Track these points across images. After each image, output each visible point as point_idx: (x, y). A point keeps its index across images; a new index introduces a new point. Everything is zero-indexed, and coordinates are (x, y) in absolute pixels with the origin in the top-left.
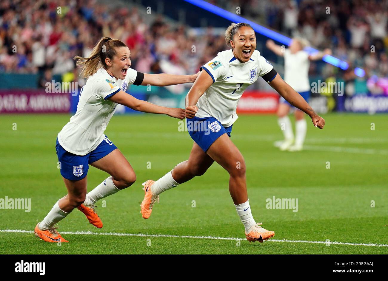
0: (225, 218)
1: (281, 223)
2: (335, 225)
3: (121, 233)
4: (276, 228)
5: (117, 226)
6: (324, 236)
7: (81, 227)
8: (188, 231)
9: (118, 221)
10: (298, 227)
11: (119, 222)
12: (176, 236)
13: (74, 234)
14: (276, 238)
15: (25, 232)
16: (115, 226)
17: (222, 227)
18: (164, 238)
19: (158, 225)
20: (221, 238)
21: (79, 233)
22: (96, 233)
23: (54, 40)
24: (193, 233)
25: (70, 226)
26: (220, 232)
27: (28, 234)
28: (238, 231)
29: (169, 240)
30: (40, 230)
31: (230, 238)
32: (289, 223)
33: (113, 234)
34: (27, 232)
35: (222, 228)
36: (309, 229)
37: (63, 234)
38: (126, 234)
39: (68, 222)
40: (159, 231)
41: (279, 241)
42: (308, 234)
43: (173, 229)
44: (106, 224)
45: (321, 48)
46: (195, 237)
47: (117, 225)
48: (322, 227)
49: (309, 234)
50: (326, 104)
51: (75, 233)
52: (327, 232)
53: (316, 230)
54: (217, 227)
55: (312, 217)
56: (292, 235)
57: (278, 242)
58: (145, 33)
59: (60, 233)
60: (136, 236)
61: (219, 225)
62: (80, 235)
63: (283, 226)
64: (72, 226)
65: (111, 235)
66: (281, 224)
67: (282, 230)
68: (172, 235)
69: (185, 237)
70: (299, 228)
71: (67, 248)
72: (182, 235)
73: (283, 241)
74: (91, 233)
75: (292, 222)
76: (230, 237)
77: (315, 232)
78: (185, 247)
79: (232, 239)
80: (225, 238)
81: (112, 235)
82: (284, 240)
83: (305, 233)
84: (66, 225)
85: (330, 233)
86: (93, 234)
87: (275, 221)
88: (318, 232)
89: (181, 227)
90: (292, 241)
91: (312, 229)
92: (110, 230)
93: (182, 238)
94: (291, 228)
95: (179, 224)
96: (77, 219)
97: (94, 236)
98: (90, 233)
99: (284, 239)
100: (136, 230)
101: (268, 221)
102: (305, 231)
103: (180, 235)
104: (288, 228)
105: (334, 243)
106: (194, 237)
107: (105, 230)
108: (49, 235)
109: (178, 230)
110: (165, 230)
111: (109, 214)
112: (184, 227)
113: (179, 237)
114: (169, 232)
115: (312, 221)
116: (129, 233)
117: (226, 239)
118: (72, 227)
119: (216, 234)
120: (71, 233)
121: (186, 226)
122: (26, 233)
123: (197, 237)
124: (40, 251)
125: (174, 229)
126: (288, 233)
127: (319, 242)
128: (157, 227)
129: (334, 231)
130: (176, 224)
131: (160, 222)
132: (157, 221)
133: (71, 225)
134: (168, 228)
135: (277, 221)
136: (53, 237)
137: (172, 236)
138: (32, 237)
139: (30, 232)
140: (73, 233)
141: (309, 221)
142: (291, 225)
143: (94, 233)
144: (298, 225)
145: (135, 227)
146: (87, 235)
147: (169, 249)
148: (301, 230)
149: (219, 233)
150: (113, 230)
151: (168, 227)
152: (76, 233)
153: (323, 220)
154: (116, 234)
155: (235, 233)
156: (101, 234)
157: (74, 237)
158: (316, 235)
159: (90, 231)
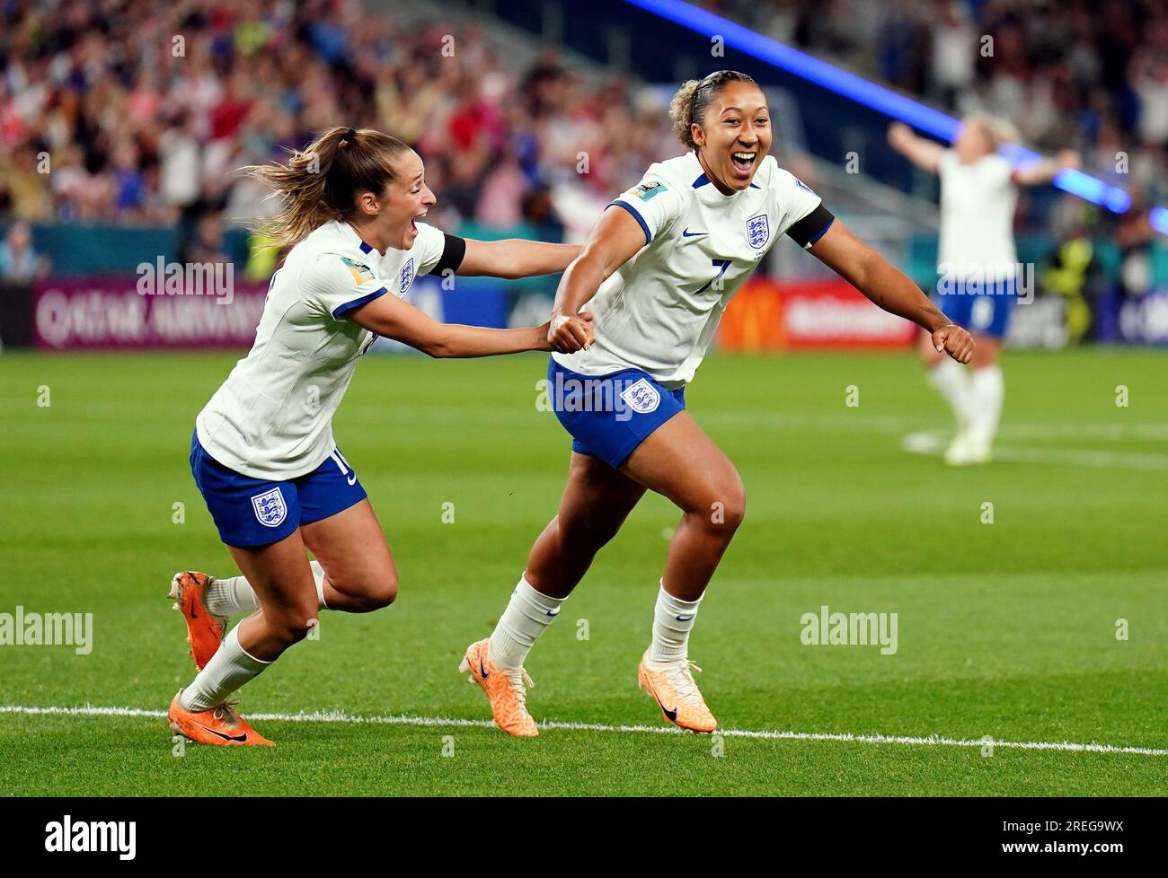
0: (752, 670)
1: (926, 686)
2: (1091, 691)
3: (433, 718)
4: (912, 701)
5: (422, 695)
6: (1057, 725)
7: (313, 698)
8: (639, 711)
9: (425, 681)
10: (979, 698)
11: (426, 684)
12: (604, 728)
13: (292, 721)
14: (911, 731)
15: (140, 715)
16: (416, 694)
17: (744, 699)
18: (566, 733)
19: (549, 691)
20: (741, 733)
21: (307, 716)
22: (357, 717)
23: (227, 122)
24: (655, 716)
25: (277, 696)
26: (736, 714)
27: (150, 719)
28: (794, 711)
29: (580, 738)
30: (183, 712)
31: (769, 732)
32: (948, 685)
33: (410, 720)
34: (147, 713)
35: (745, 702)
36: (1012, 705)
37: (256, 722)
38: (448, 721)
39: (271, 685)
40: (550, 710)
41: (920, 741)
42: (1010, 722)
43: (595, 703)
44: (389, 690)
45: (1046, 145)
46: (663, 730)
47: (422, 691)
48: (1052, 699)
49: (1013, 720)
50: (1064, 320)
51: (293, 718)
52: (1067, 714)
53: (1034, 706)
54: (729, 697)
55: (1020, 669)
56: (960, 724)
57: (918, 746)
58: (505, 102)
59: (248, 717)
60: (479, 726)
61: (734, 691)
62: (307, 725)
63: (933, 694)
64: (284, 696)
65: (405, 725)
66: (926, 691)
67: (929, 709)
68: (592, 724)
69: (632, 729)
70: (982, 702)
71: (269, 765)
72: (621, 723)
73: (932, 741)
74: (342, 718)
75: (959, 684)
76: (771, 730)
77: (1029, 715)
78: (631, 760)
79: (774, 736)
80: (752, 734)
81: (408, 724)
82: (935, 739)
83: (1000, 716)
84: (265, 691)
85: (1078, 716)
86: (348, 720)
87: (906, 680)
88: (1039, 715)
89: (619, 699)
90: (960, 743)
91: (1023, 706)
92: (401, 707)
93: (621, 732)
94: (955, 701)
95: (611, 690)
96: (300, 674)
97: (352, 725)
98: (338, 719)
99: (937, 736)
100: (479, 706)
101: (884, 679)
102: (999, 711)
103: (615, 723)
104: (947, 700)
105: (1089, 748)
106: (657, 730)
107: (386, 709)
108: (214, 724)
109: (609, 707)
110: (568, 707)
111: (398, 660)
112: (626, 700)
113: (612, 728)
114: (582, 714)
115: (1021, 682)
116: (459, 717)
117: (756, 735)
118: (285, 700)
119: (726, 719)
120: (280, 717)
121: (632, 695)
122: (143, 717)
123: (668, 730)
124: (186, 774)
125: (597, 705)
126: (947, 717)
127: (1042, 746)
128: (543, 699)
129: (1088, 711)
130: (604, 691)
131: (552, 684)
132: (545, 681)
133: (281, 694)
134: (578, 701)
135: (912, 679)
136: (225, 729)
137: (592, 727)
138: (162, 729)
139: (156, 714)
140: (288, 718)
141: (1012, 681)
142: (958, 692)
143: (353, 718)
144: (978, 691)
145: (476, 699)
146: (332, 723)
147: (582, 766)
148: (989, 708)
149: (736, 719)
150: (409, 707)
151: (580, 698)
152: (297, 718)
153: (1056, 678)
154: (418, 720)
155: (786, 717)
156: (372, 719)
157: (290, 729)
158: (1033, 724)
159: (340, 712)
